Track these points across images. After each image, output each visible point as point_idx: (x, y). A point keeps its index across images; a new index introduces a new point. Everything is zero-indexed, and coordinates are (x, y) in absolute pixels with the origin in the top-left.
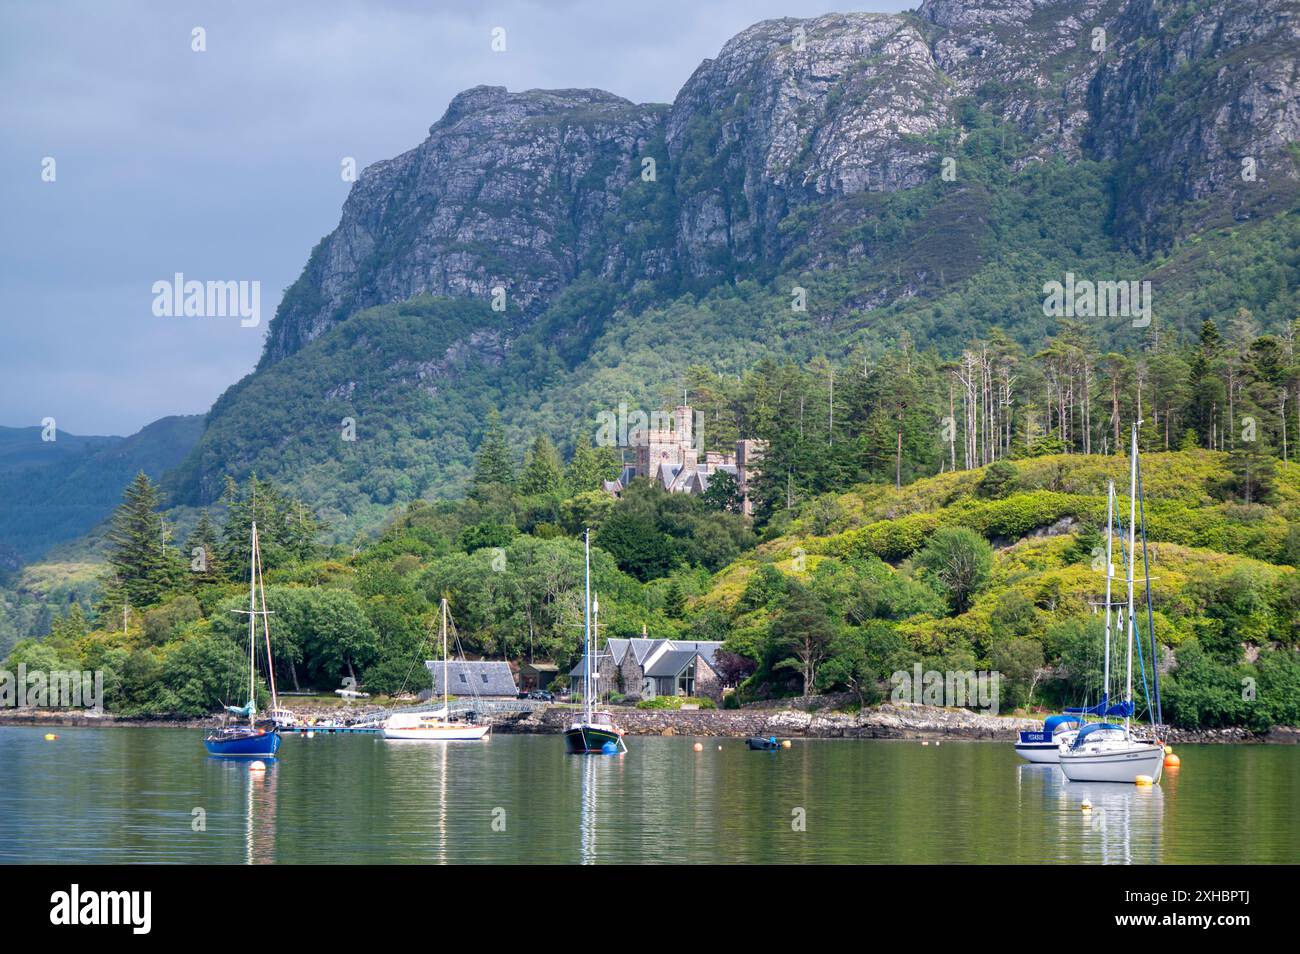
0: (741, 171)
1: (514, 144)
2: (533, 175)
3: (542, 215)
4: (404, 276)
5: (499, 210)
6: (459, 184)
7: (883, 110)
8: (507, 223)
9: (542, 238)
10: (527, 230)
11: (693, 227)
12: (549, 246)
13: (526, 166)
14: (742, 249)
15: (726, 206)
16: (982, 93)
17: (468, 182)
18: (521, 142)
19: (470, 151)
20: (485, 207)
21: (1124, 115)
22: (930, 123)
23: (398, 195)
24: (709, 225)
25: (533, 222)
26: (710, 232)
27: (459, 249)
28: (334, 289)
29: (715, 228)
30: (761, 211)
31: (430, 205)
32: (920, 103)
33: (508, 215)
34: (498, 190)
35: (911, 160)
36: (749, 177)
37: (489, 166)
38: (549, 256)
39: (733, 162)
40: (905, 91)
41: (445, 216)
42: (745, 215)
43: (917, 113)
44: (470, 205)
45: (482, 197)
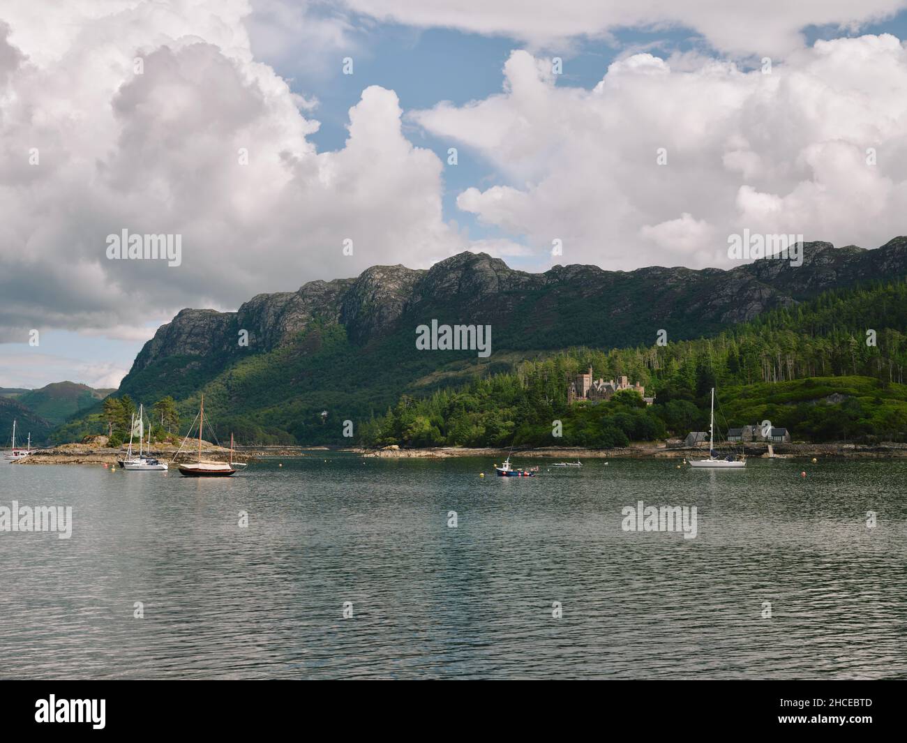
0: (260, 326)
1: (200, 321)
2: (204, 327)
3: (207, 336)
4: (173, 350)
5: (197, 335)
6: (187, 329)
7: (295, 313)
8: (198, 338)
9: (207, 341)
10: (203, 339)
12: (208, 343)
14: (260, 343)
16: (316, 309)
17: (189, 329)
20: (193, 334)
22: (305, 316)
23: (169, 332)
25: (205, 338)
27: (188, 344)
28: (153, 353)
31: (180, 335)
32: (303, 312)
34: (196, 331)
35: (302, 324)
36: (262, 328)
37: (194, 325)
38: (208, 345)
39: (257, 325)
40: (299, 309)
41: (184, 337)
42: (261, 336)
43: (302, 314)
44: (190, 334)
45: (193, 332)
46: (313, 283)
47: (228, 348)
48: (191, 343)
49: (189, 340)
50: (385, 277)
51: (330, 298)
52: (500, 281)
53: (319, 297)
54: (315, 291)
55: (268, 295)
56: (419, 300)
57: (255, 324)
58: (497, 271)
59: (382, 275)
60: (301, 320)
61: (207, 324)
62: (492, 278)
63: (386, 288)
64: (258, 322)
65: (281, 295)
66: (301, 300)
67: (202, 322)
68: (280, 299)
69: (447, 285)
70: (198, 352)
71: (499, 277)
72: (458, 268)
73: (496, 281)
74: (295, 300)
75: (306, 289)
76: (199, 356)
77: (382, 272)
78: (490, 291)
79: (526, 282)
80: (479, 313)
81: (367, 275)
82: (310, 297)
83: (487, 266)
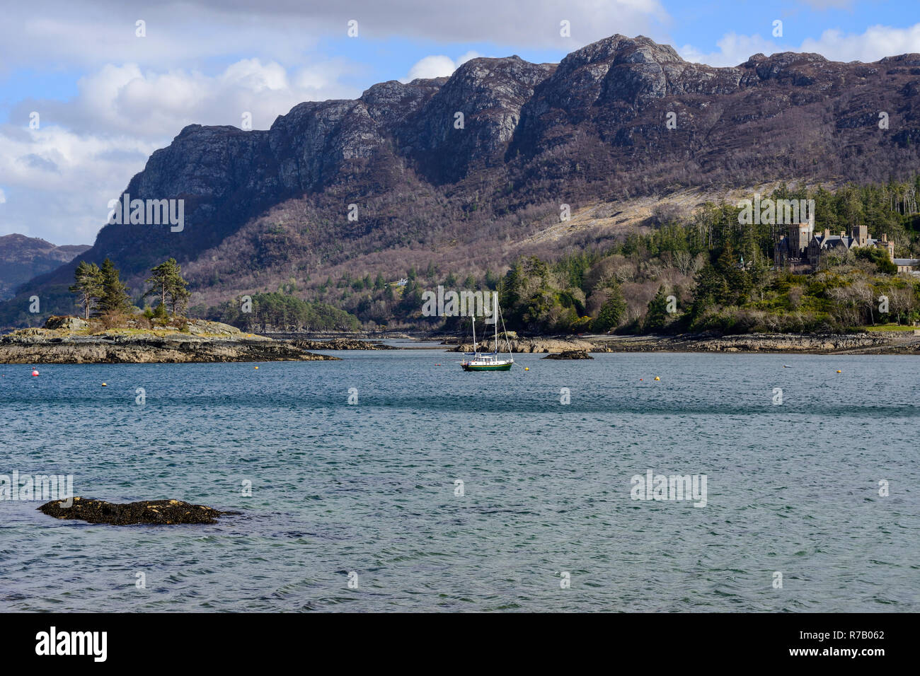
0: (303, 152)
1: (213, 143)
2: (220, 153)
3: (224, 166)
5: (209, 165)
6: (193, 157)
7: (356, 131)
8: (211, 169)
9: (224, 174)
10: (219, 172)
11: (285, 170)
12: (226, 177)
13: (217, 150)
15: (297, 163)
16: (387, 126)
17: (198, 156)
18: (215, 143)
19: (196, 146)
20: (204, 164)
21: (440, 132)
22: (372, 136)
23: (167, 160)
24: (292, 169)
25: (221, 169)
26: (292, 172)
29: (294, 170)
30: (311, 165)
31: (183, 166)
32: (368, 129)
33: (211, 166)
34: (208, 158)
35: (366, 148)
36: (306, 153)
37: (204, 150)
38: (226, 180)
39: (299, 148)
40: (363, 125)
41: (190, 167)
42: (305, 166)
43: (367, 132)
44: (198, 163)
45: (202, 160)
46: (383, 85)
47: (256, 183)
48: (200, 177)
49: (198, 173)
50: (492, 75)
51: (409, 108)
52: (669, 80)
53: (392, 106)
54: (386, 97)
55: (314, 104)
57: (295, 149)
58: (664, 65)
59: (487, 71)
60: (365, 143)
61: (223, 148)
62: (657, 75)
63: (494, 93)
64: (300, 144)
65: (335, 104)
66: (365, 110)
67: (216, 145)
68: (332, 111)
70: (210, 191)
71: (667, 73)
72: (604, 60)
73: (663, 80)
74: (356, 111)
75: (372, 94)
76: (212, 196)
77: (487, 68)
78: (653, 95)
79: (709, 82)
81: (465, 73)
82: (378, 106)
83: (649, 56)
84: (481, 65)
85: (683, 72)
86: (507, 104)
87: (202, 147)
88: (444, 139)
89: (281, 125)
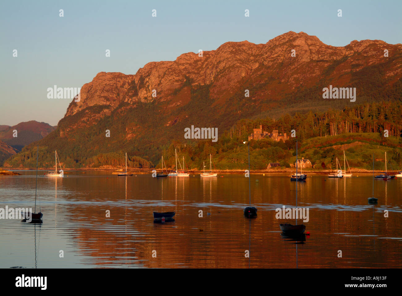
1: (109, 81)
2: (113, 85)
3: (115, 92)
4: (92, 101)
6: (101, 87)
7: (172, 76)
9: (115, 95)
10: (112, 94)
11: (141, 93)
13: (112, 84)
15: (146, 90)
16: (187, 73)
17: (103, 87)
19: (102, 83)
20: (105, 91)
21: (210, 77)
22: (180, 78)
23: (89, 89)
24: (144, 93)
25: (113, 93)
26: (144, 94)
27: (102, 97)
28: (79, 103)
31: (96, 91)
32: (178, 75)
33: (109, 92)
34: (107, 88)
35: (177, 83)
36: (150, 86)
38: (116, 98)
39: (148, 84)
40: (176, 73)
41: (99, 92)
43: (178, 76)
44: (103, 90)
45: (105, 89)
46: (186, 54)
47: (128, 100)
48: (104, 97)
49: (102, 95)
50: (234, 50)
51: (197, 65)
52: (311, 53)
53: (190, 64)
54: (187, 60)
55: (155, 63)
56: (257, 67)
57: (146, 84)
58: (309, 46)
59: (232, 48)
60: (177, 81)
61: (115, 83)
62: (306, 51)
64: (148, 82)
65: (163, 63)
66: (177, 66)
67: (111, 82)
68: (162, 66)
69: (275, 56)
70: (108, 103)
71: (310, 50)
72: (284, 44)
73: (308, 53)
74: (173, 67)
75: (181, 59)
76: (109, 106)
77: (232, 46)
78: (303, 60)
79: (330, 53)
80: (295, 76)
81: (222, 49)
82: (183, 64)
83: (303, 42)
84: (229, 46)
85: (319, 49)
86: (240, 64)
87: (105, 83)
88: (212, 79)
89: (140, 73)
